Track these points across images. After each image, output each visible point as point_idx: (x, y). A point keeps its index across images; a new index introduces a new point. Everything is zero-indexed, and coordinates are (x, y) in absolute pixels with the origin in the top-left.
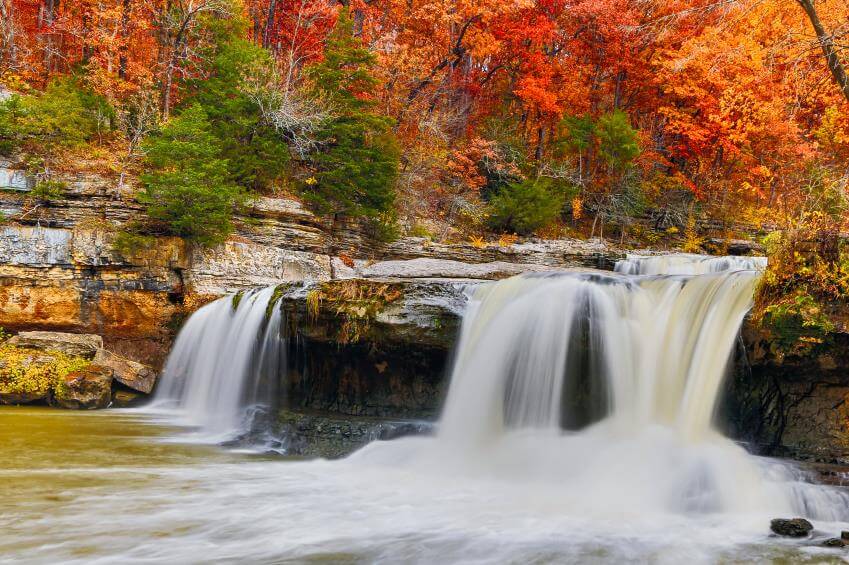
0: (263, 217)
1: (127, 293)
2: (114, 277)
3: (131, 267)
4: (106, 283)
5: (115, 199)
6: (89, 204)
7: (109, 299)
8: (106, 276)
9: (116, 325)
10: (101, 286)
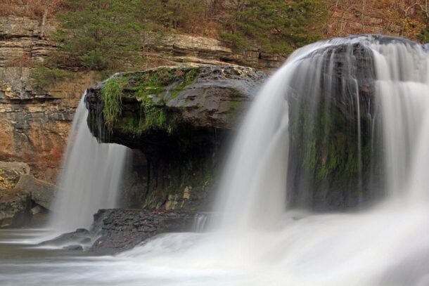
0: (184, 54)
1: (51, 125)
2: (40, 109)
3: (53, 99)
4: (34, 115)
5: (40, 38)
6: (19, 44)
7: (37, 131)
8: (33, 109)
9: (45, 154)
10: (30, 118)
